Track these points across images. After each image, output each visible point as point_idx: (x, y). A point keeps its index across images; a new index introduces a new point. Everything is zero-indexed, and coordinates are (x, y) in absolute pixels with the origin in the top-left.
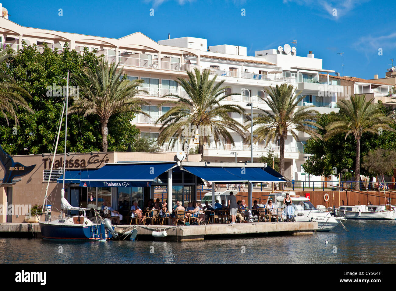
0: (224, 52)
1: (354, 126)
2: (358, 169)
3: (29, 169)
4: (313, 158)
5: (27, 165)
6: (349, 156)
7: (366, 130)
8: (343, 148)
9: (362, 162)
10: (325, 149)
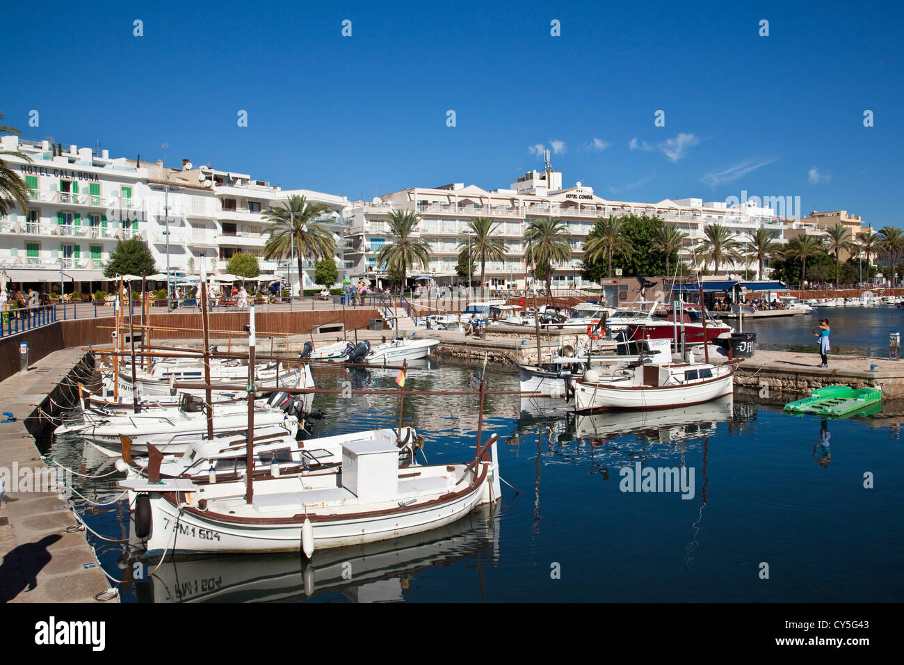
0: (713, 207)
1: (801, 252)
2: (804, 277)
3: (654, 284)
4: (775, 271)
5: (653, 282)
6: (797, 270)
7: (809, 254)
8: (793, 265)
9: (806, 273)
10: (782, 266)
